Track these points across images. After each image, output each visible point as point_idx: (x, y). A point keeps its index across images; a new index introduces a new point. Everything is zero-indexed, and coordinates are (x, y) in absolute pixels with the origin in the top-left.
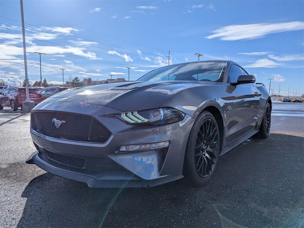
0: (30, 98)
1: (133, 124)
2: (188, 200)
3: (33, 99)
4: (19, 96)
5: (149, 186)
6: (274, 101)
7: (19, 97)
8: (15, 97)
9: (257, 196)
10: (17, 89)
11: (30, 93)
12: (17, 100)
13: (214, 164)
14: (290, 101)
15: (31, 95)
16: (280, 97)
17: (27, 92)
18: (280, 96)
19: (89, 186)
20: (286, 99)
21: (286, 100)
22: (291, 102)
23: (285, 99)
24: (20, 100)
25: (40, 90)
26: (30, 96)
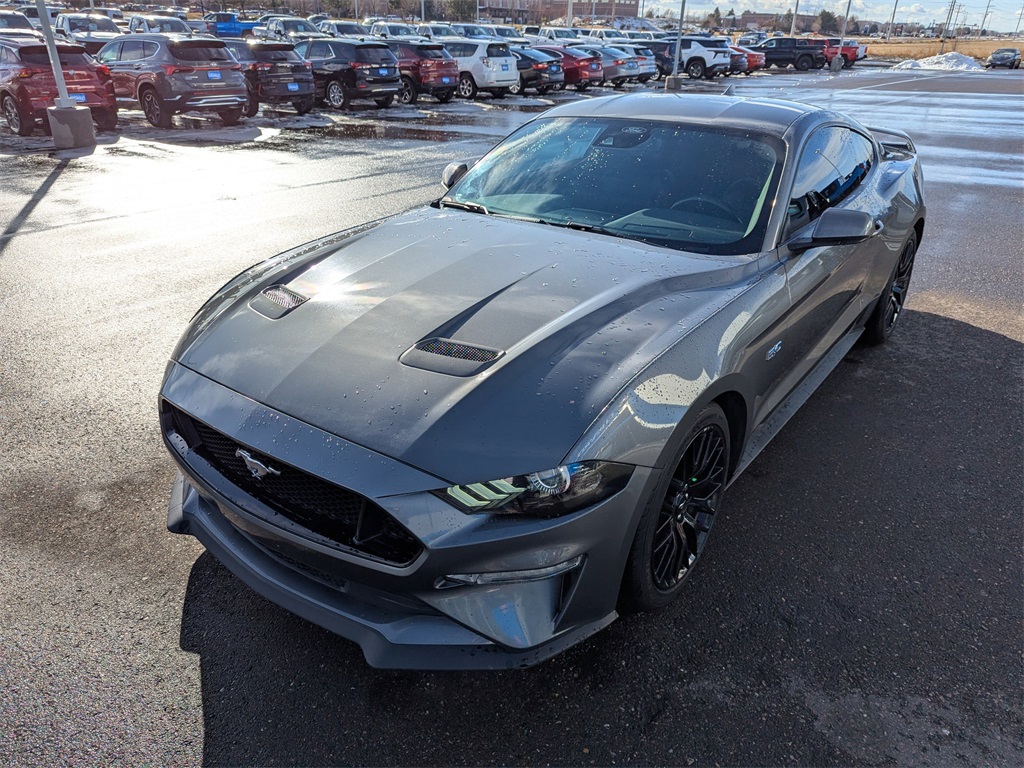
0: (67, 84)
1: (482, 510)
2: (627, 665)
3: (79, 87)
4: (28, 80)
5: (525, 665)
6: (957, 66)
7: (28, 84)
8: (14, 80)
9: (810, 645)
10: (14, 50)
11: (64, 64)
12: (22, 92)
13: (706, 530)
14: (1016, 63)
15: (71, 72)
16: (983, 38)
17: (52, 62)
18: (984, 33)
19: (368, 661)
20: (1001, 55)
21: (1002, 59)
22: (1017, 68)
23: (998, 56)
24: (34, 94)
25: (90, 26)
26: (66, 76)
